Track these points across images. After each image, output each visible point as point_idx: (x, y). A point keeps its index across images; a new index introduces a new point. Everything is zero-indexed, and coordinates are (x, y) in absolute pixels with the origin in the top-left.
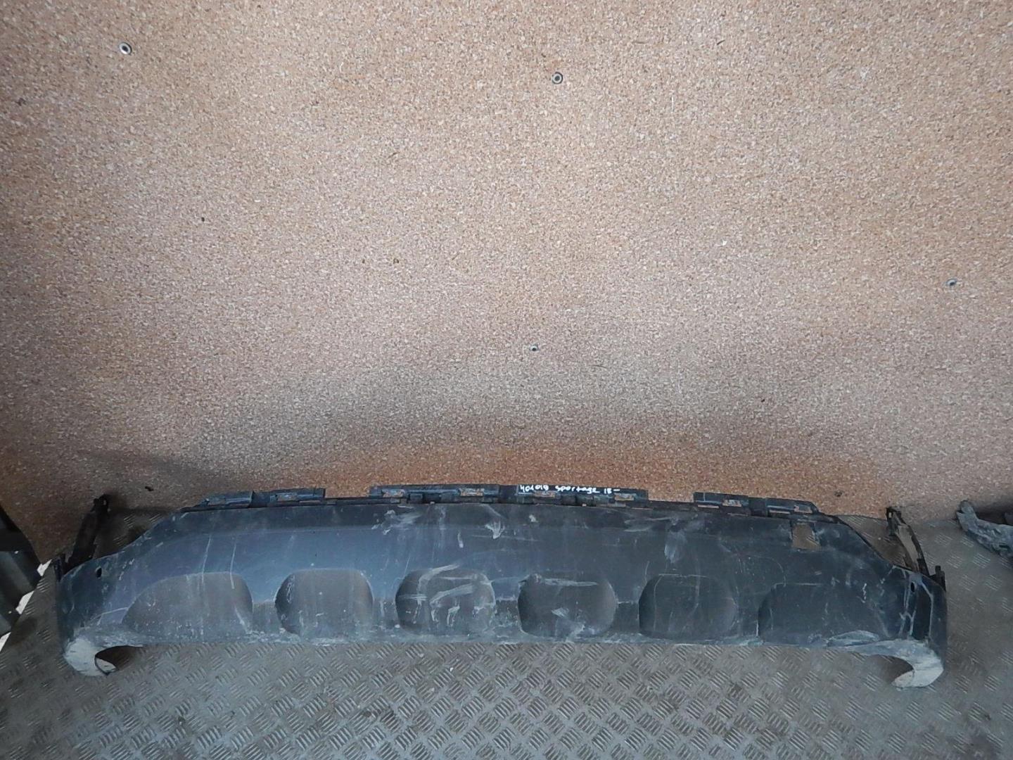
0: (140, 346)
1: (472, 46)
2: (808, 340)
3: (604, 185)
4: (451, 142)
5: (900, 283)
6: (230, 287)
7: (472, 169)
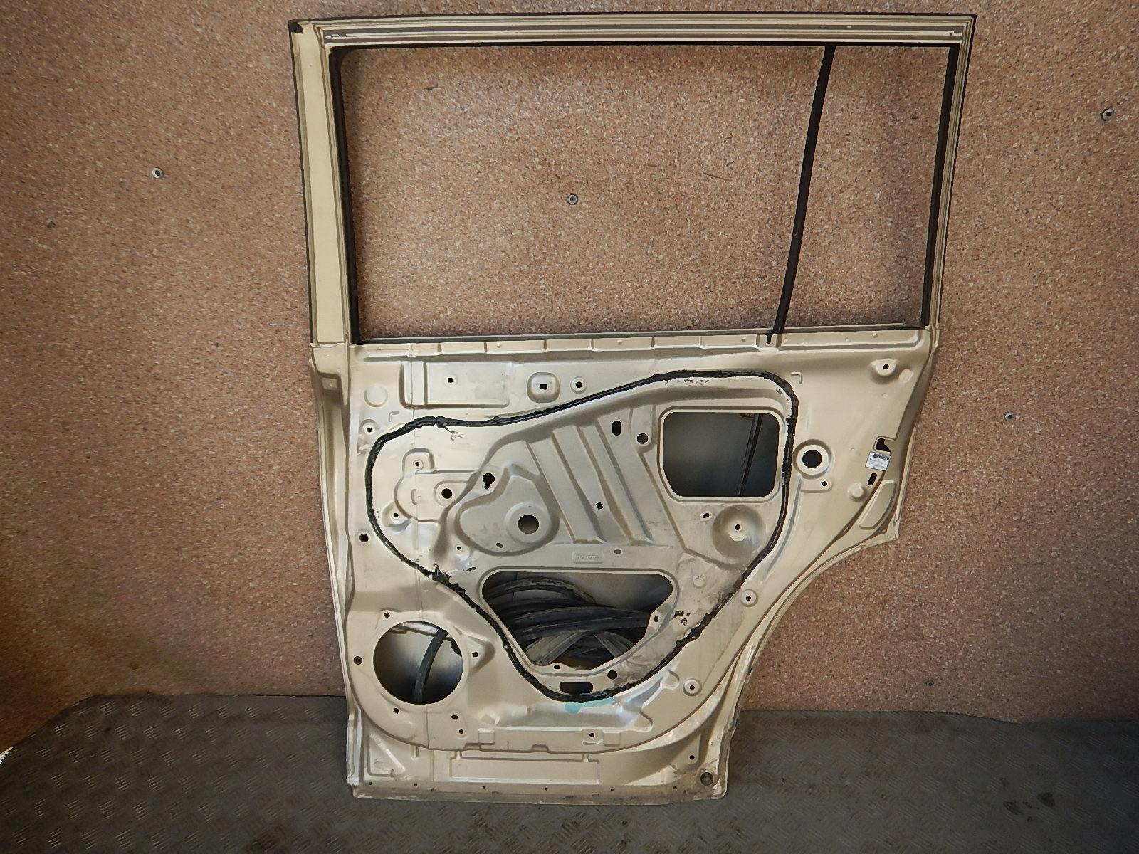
1: (487, 165)
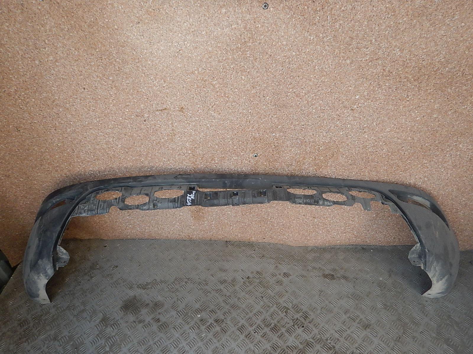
2: (403, 150)
3: (291, 65)
4: (209, 43)
5: (456, 119)
6: (100, 124)
7: (221, 58)
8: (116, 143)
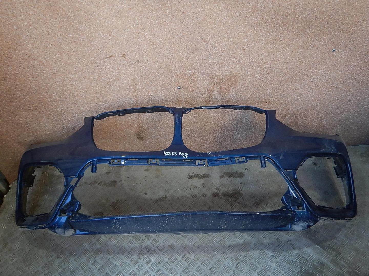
0: (35, 98)
2: (281, 77)
3: (198, 19)
4: (139, 5)
5: (314, 52)
6: (65, 72)
7: (148, 16)
8: (78, 85)
